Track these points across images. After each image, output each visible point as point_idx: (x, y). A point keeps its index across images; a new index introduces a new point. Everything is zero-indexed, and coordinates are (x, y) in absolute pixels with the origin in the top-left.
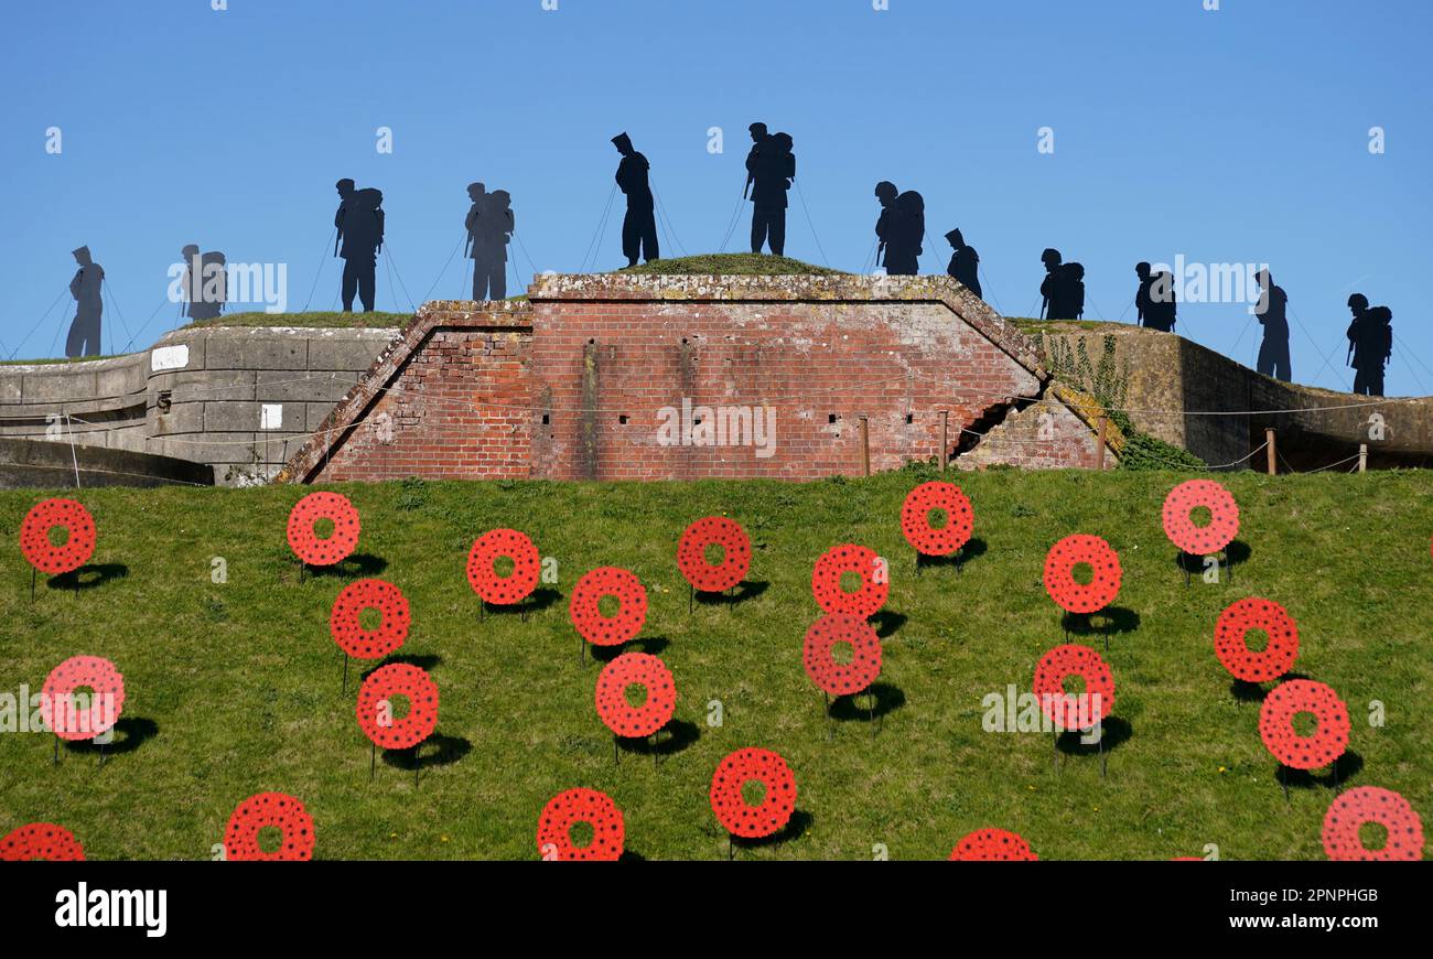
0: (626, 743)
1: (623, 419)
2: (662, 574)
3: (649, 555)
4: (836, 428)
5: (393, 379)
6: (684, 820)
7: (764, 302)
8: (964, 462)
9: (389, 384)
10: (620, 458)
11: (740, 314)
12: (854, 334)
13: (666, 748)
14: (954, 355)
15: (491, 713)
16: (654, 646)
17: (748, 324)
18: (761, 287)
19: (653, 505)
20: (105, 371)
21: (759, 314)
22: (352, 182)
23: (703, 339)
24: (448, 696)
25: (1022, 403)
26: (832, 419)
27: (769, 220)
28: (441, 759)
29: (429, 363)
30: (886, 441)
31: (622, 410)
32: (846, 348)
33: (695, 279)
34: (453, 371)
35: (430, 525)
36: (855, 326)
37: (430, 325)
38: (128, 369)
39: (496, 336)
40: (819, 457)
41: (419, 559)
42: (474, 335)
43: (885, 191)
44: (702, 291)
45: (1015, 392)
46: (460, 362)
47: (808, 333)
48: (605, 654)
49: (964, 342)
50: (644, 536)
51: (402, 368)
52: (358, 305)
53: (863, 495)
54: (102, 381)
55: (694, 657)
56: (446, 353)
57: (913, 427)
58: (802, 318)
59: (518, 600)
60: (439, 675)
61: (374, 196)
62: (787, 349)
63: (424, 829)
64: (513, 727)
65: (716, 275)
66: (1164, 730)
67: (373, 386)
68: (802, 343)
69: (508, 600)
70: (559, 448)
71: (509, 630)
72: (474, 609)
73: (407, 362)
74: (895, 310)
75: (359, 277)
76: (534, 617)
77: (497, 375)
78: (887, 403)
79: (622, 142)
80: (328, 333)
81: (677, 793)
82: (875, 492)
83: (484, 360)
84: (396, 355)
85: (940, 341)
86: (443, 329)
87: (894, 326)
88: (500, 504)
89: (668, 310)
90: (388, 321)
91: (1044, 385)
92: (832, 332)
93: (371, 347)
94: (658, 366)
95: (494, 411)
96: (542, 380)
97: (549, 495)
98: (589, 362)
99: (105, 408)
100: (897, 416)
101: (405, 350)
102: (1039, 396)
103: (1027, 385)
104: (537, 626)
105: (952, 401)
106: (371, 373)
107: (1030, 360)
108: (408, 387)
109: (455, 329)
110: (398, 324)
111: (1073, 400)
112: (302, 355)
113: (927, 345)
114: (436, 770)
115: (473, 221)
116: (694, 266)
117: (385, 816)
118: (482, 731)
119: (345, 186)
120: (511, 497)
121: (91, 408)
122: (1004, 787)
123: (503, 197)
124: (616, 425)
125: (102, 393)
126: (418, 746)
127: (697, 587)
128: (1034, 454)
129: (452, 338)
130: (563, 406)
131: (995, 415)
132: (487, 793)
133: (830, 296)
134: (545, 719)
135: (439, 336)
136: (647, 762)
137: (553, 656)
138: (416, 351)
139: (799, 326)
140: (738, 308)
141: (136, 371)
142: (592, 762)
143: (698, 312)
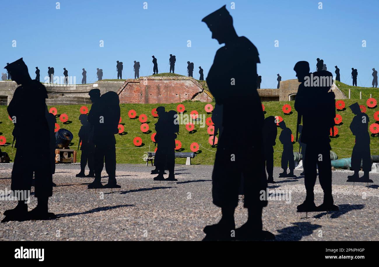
0: (144, 133)
1: (151, 95)
2: (150, 115)
3: (149, 113)
4: (177, 96)
5: (123, 89)
6: (149, 140)
7: (168, 80)
8: (193, 100)
9: (123, 90)
10: (151, 99)
11: (165, 82)
12: (179, 84)
13: (148, 133)
14: (192, 87)
15: (130, 130)
16: (148, 123)
17: (166, 83)
18: (168, 78)
19: (150, 107)
20: (87, 86)
21: (168, 81)
22: (119, 61)
23: (161, 85)
24: (126, 128)
25: (200, 92)
26: (177, 95)
27: (172, 67)
28: (124, 134)
29: (128, 87)
30: (183, 98)
31: (151, 94)
32: (178, 86)
33: (160, 77)
34: (131, 88)
35: (125, 109)
36: (180, 83)
37: (128, 82)
38: (90, 86)
39: (136, 83)
40: (175, 99)
41: (124, 113)
42: (133, 83)
43: (188, 62)
44: (161, 79)
45: (199, 91)
46: (131, 87)
47: (174, 84)
48: (142, 123)
49: (193, 85)
50: (149, 110)
51: (124, 88)
52: (120, 78)
53: (175, 105)
54: (87, 88)
55: (152, 124)
56: (130, 86)
57: (187, 96)
58: (173, 82)
59: (134, 117)
60: (125, 126)
61: (122, 63)
62: (171, 86)
63: (122, 141)
64: (132, 131)
65: (162, 76)
66: (200, 131)
67: (121, 90)
68: (173, 85)
69: (133, 118)
70: (143, 98)
71: (133, 121)
72: (129, 119)
73: (125, 87)
74: (185, 81)
75: (120, 74)
76: (136, 119)
77: (136, 88)
78: (183, 93)
79: (153, 57)
80: (115, 82)
81: (149, 138)
82: (176, 105)
83: (135, 86)
84: (124, 86)
85: (190, 85)
86: (129, 82)
87: (184, 83)
88: (133, 106)
89: (156, 81)
90: (123, 80)
91: (203, 90)
92: (177, 84)
93: (121, 84)
94: (155, 88)
95: (136, 93)
96: (141, 90)
97: (139, 105)
98: (147, 88)
99: (87, 91)
100: (185, 94)
101: (125, 85)
102: (202, 92)
103: (201, 90)
104: (136, 120)
105: (191, 92)
106: (120, 88)
107: (201, 87)
108: (125, 90)
109: (131, 82)
110: (125, 81)
111: (206, 92)
112: (112, 85)
113: (188, 85)
114: (124, 135)
115: (135, 66)
116: (160, 75)
117: (118, 140)
118: (129, 132)
119: (118, 62)
120: (134, 105)
121: (85, 91)
122: (182, 137)
123: (138, 63)
124: (150, 95)
125: (87, 89)
126: (122, 133)
127: (154, 116)
128: (201, 99)
129: (131, 84)
130: (144, 92)
131: (197, 94)
132: (129, 138)
133: (177, 79)
134: (136, 130)
135: (129, 83)
136: (146, 135)
137: (138, 124)
138: (126, 85)
139: (173, 83)
140: (165, 81)
141: (91, 86)
142: (140, 135)
143: (160, 81)
